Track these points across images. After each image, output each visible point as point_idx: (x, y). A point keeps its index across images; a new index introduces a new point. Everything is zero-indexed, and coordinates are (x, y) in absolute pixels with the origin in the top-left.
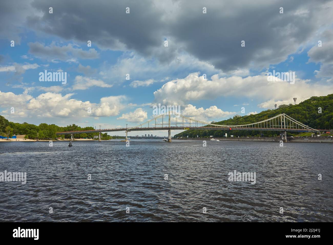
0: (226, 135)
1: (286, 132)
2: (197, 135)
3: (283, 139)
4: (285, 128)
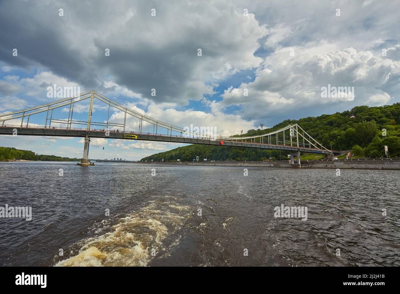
1: (299, 153)
2: (163, 158)
3: (293, 163)
4: (298, 146)
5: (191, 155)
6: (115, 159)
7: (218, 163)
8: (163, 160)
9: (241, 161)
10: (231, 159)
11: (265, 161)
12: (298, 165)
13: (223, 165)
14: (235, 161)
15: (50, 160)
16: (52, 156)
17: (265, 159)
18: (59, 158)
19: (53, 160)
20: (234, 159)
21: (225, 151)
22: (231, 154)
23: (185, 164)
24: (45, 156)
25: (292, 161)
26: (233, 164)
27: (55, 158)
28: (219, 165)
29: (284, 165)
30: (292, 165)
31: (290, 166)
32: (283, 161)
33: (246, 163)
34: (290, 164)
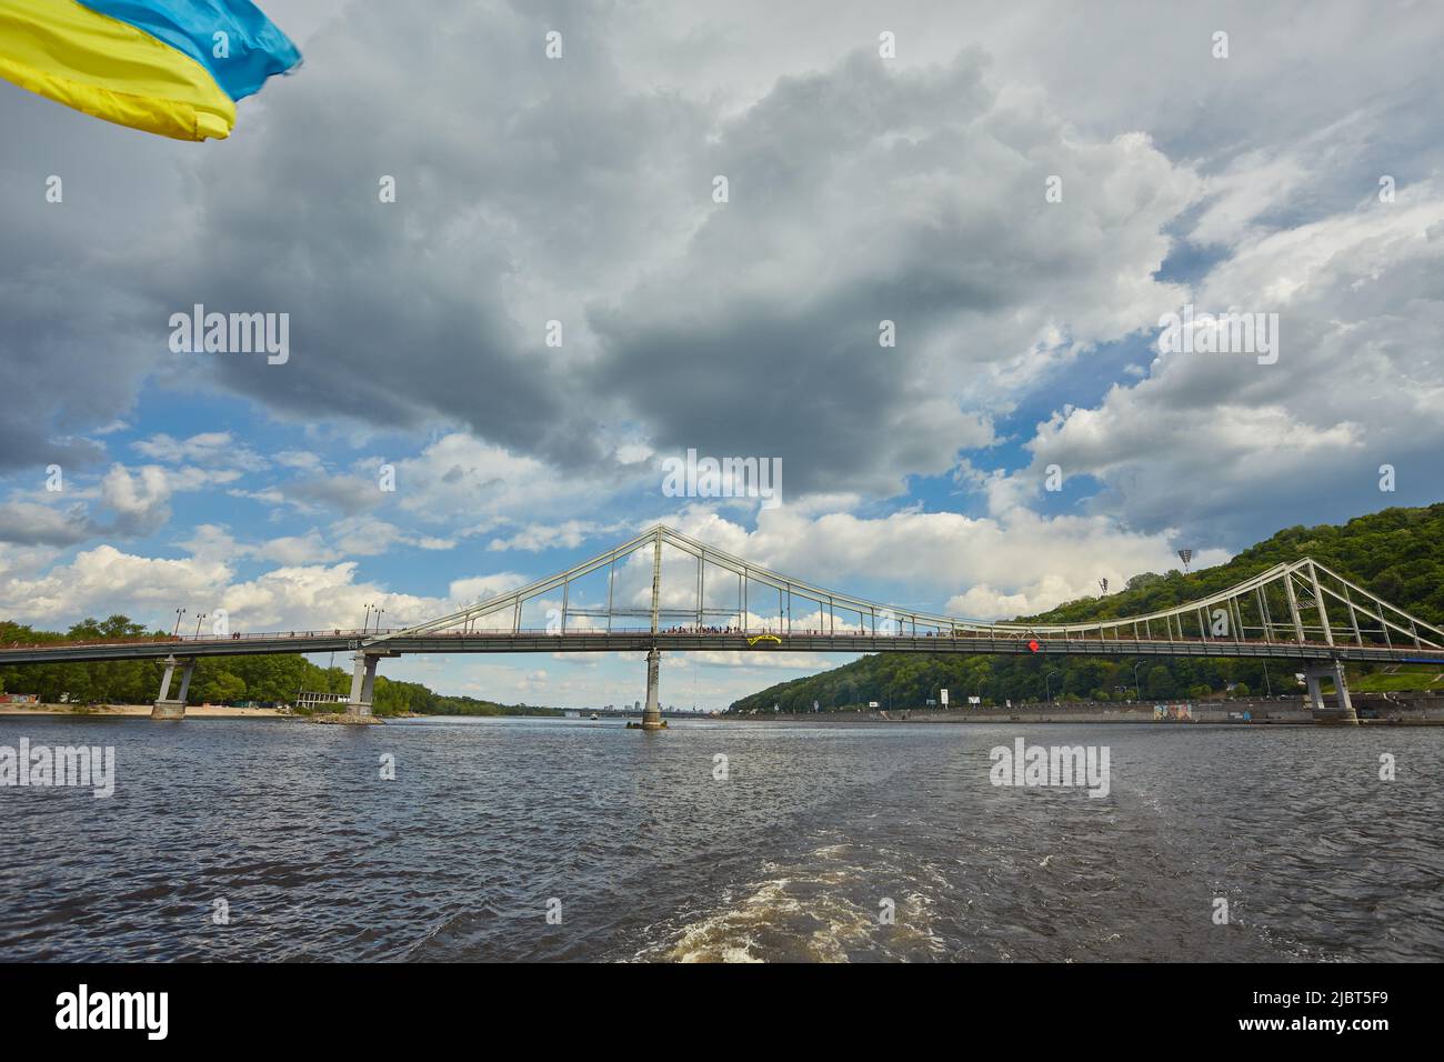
0: (945, 696)
1: (1339, 665)
2: (815, 699)
3: (1321, 706)
4: (1330, 639)
5: (916, 687)
6: (637, 704)
7: (1025, 711)
8: (816, 706)
9: (1114, 701)
10: (1072, 695)
11: (1207, 702)
12: (1345, 714)
13: (1045, 717)
14: (1088, 702)
15: (459, 713)
16: (466, 700)
17: (1204, 693)
18: (483, 707)
19: (468, 714)
20: (1082, 693)
21: (1046, 666)
22: (1069, 674)
23: (898, 718)
24: (447, 698)
25: (1314, 697)
26: (1081, 713)
27: (471, 705)
28: (1031, 717)
29: (1285, 716)
30: (1316, 712)
31: (1310, 716)
32: (1278, 699)
33: (1130, 708)
34: (1308, 708)
